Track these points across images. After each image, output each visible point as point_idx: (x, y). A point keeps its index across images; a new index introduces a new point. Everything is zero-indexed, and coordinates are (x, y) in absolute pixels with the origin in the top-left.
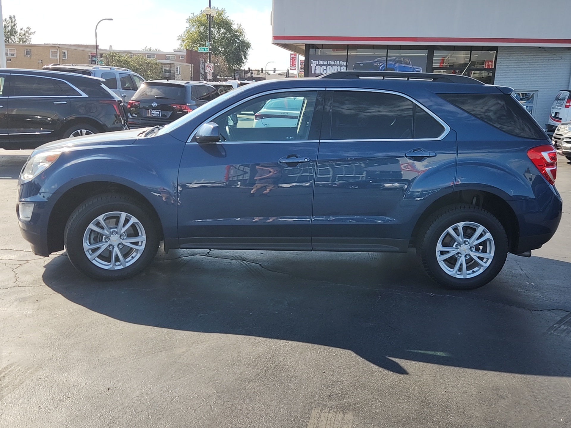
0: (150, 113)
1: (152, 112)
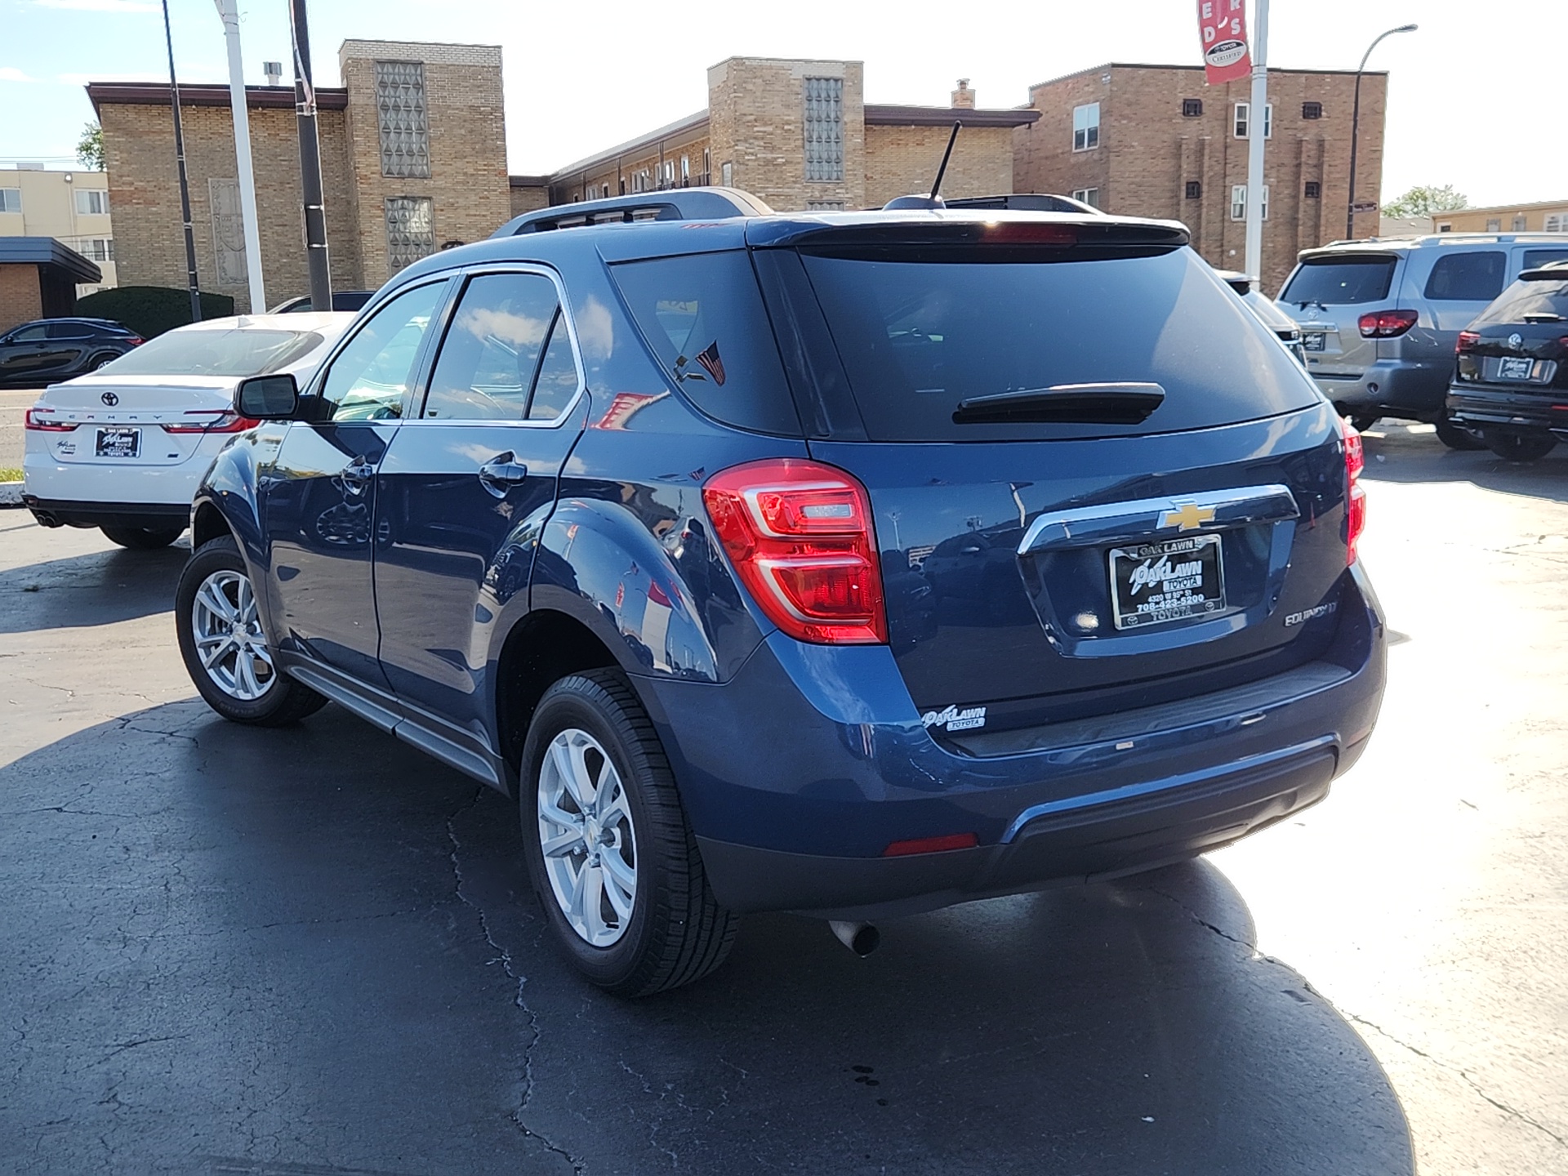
0: (1504, 365)
1: (1509, 365)
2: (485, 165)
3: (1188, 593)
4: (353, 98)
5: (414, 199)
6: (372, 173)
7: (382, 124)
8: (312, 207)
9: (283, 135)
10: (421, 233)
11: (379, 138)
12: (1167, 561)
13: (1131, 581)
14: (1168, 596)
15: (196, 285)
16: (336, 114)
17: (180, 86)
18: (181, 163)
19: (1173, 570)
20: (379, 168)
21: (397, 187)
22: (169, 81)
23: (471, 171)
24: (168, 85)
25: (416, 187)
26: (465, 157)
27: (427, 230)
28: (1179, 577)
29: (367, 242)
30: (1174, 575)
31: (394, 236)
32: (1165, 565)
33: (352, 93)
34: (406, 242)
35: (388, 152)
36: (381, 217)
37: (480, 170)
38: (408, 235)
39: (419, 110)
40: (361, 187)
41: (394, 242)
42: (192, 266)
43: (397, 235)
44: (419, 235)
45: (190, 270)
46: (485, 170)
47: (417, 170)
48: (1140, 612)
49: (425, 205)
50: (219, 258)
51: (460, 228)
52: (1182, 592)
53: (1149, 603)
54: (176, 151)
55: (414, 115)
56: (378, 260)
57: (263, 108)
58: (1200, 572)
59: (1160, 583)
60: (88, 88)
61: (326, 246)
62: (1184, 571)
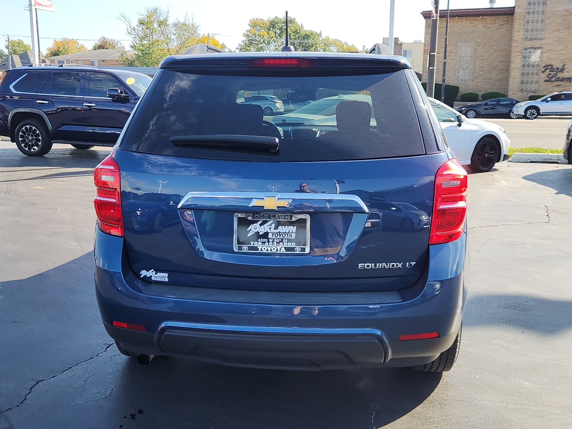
2: (568, 33)
3: (285, 241)
4: (516, 11)
5: (535, 48)
6: (519, 39)
7: (526, 20)
8: (432, 53)
9: (489, 26)
10: (536, 62)
11: (524, 25)
14: (271, 240)
15: (444, 82)
16: (510, 17)
17: (450, 10)
18: (446, 39)
20: (522, 37)
21: (529, 44)
22: (446, 9)
23: (561, 36)
24: (446, 10)
25: (536, 44)
26: (560, 31)
27: (538, 60)
29: (513, 66)
31: (524, 63)
33: (516, 8)
34: (529, 66)
35: (527, 31)
36: (520, 56)
37: (565, 36)
38: (530, 62)
39: (543, 13)
40: (514, 44)
41: (524, 66)
42: (444, 76)
43: (525, 63)
44: (535, 63)
45: (443, 77)
46: (568, 36)
47: (539, 37)
49: (540, 51)
50: (457, 72)
51: (552, 59)
52: (281, 240)
53: (258, 242)
54: (445, 34)
55: (540, 15)
56: (516, 73)
57: (482, 16)
60: (422, 13)
61: (435, 67)
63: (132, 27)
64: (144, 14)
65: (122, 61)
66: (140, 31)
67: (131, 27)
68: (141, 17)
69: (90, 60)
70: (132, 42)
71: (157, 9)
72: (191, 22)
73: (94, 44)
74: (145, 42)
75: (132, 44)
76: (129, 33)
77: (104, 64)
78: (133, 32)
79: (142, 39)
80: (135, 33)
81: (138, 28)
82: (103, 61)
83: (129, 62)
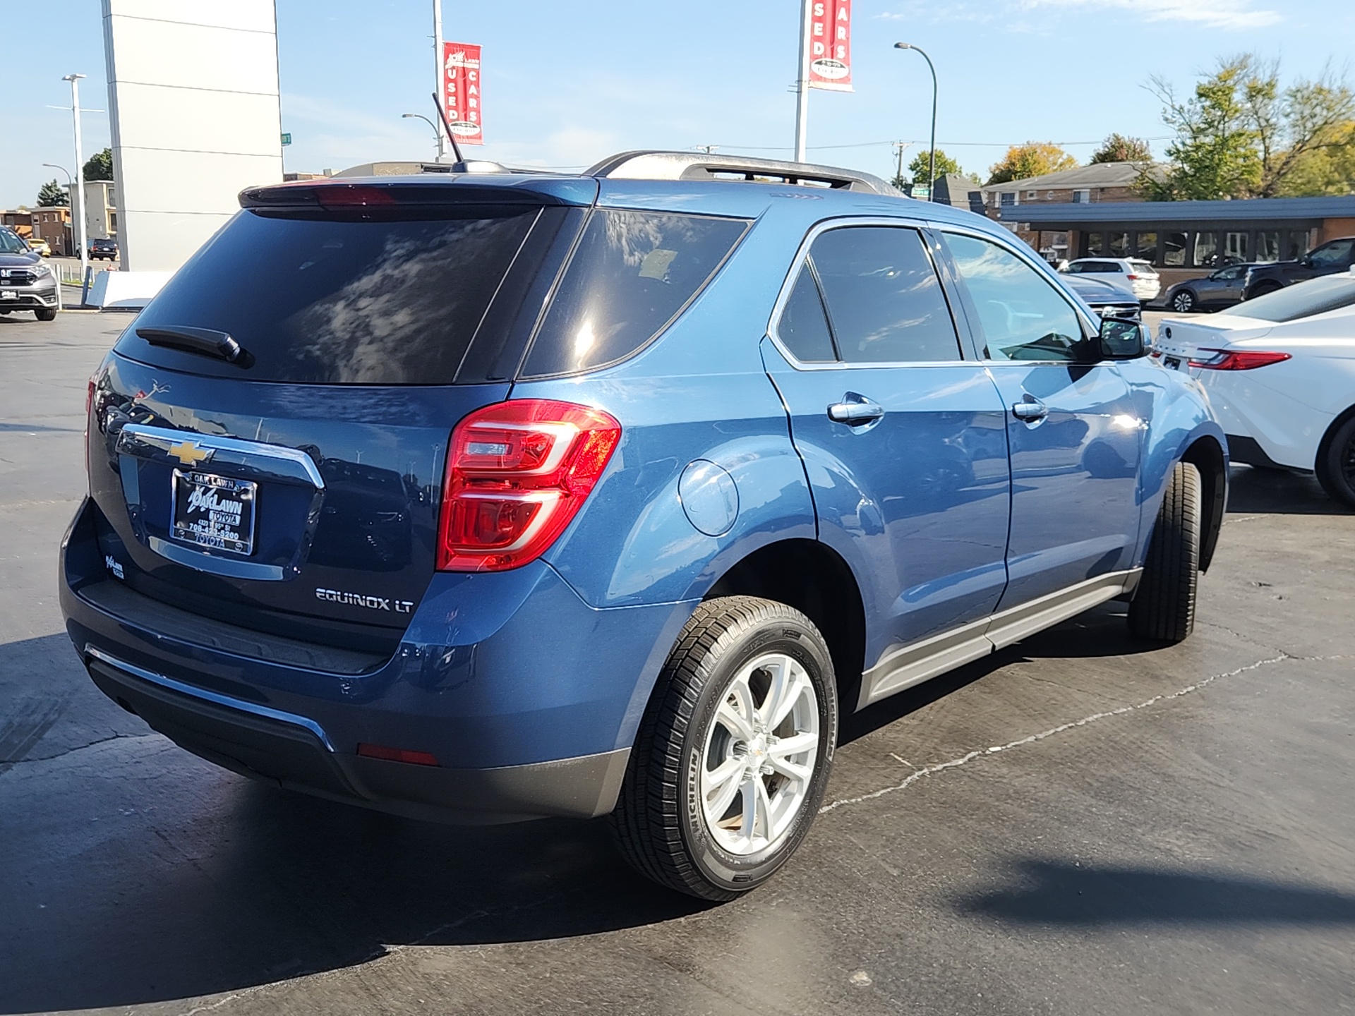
3: (227, 528)
12: (215, 493)
13: (189, 501)
14: (212, 524)
19: (218, 503)
28: (222, 511)
30: (219, 508)
32: (213, 496)
48: (190, 530)
52: (223, 526)
53: (198, 524)
58: (239, 513)
59: (208, 510)
62: (228, 508)
63: (1177, 107)
64: (1209, 72)
65: (1139, 189)
66: (1197, 113)
67: (1173, 107)
68: (1205, 81)
69: (1072, 189)
70: (1173, 142)
71: (1247, 57)
72: (1339, 83)
73: (1093, 154)
74: (1207, 140)
75: (1170, 146)
76: (1166, 119)
77: (1104, 196)
78: (1178, 116)
79: (1197, 133)
80: (1182, 121)
81: (1192, 107)
82: (1102, 189)
83: (1158, 190)
